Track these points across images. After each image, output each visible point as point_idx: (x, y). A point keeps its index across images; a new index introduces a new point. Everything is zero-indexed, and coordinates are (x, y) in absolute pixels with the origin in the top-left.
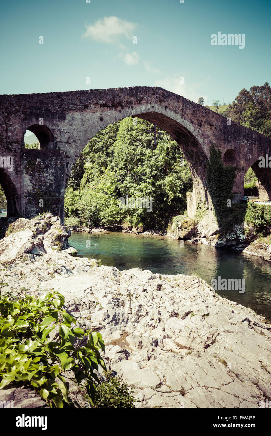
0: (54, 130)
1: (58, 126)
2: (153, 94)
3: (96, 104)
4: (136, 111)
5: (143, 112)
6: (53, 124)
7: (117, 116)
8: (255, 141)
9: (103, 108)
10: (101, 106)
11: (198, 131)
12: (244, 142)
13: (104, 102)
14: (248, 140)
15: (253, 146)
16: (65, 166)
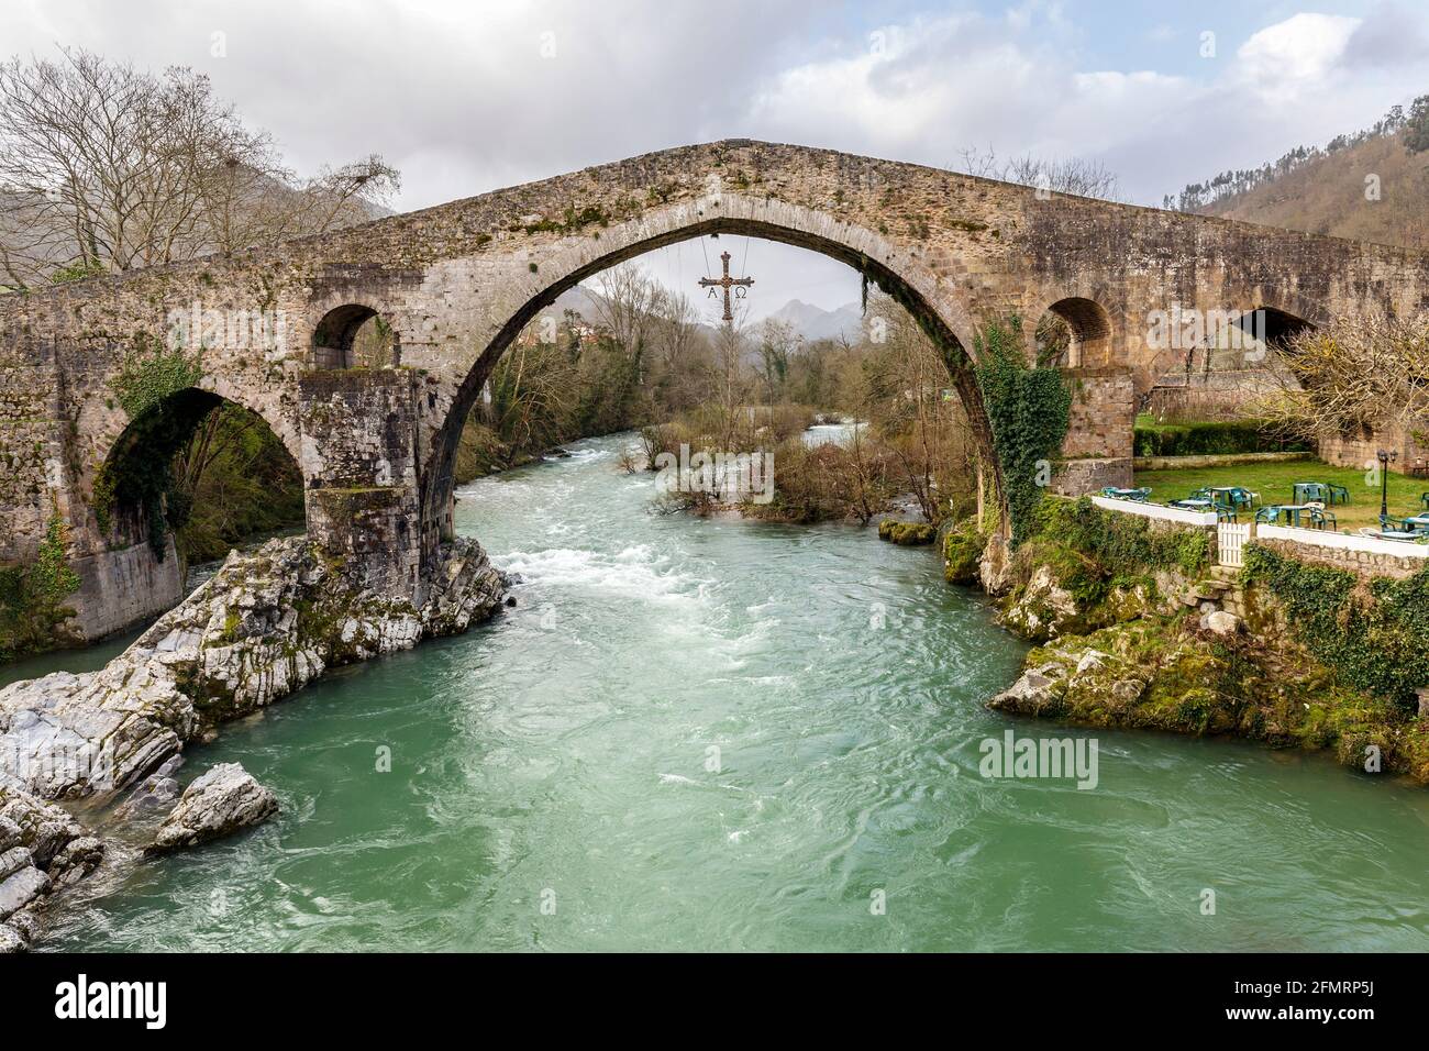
0: (392, 315)
1: (403, 303)
2: (717, 165)
3: (513, 229)
6: (387, 300)
7: (584, 252)
8: (1211, 255)
9: (537, 236)
10: (531, 230)
11: (913, 255)
12: (1145, 266)
13: (539, 219)
14: (1170, 257)
15: (1199, 273)
16: (425, 404)
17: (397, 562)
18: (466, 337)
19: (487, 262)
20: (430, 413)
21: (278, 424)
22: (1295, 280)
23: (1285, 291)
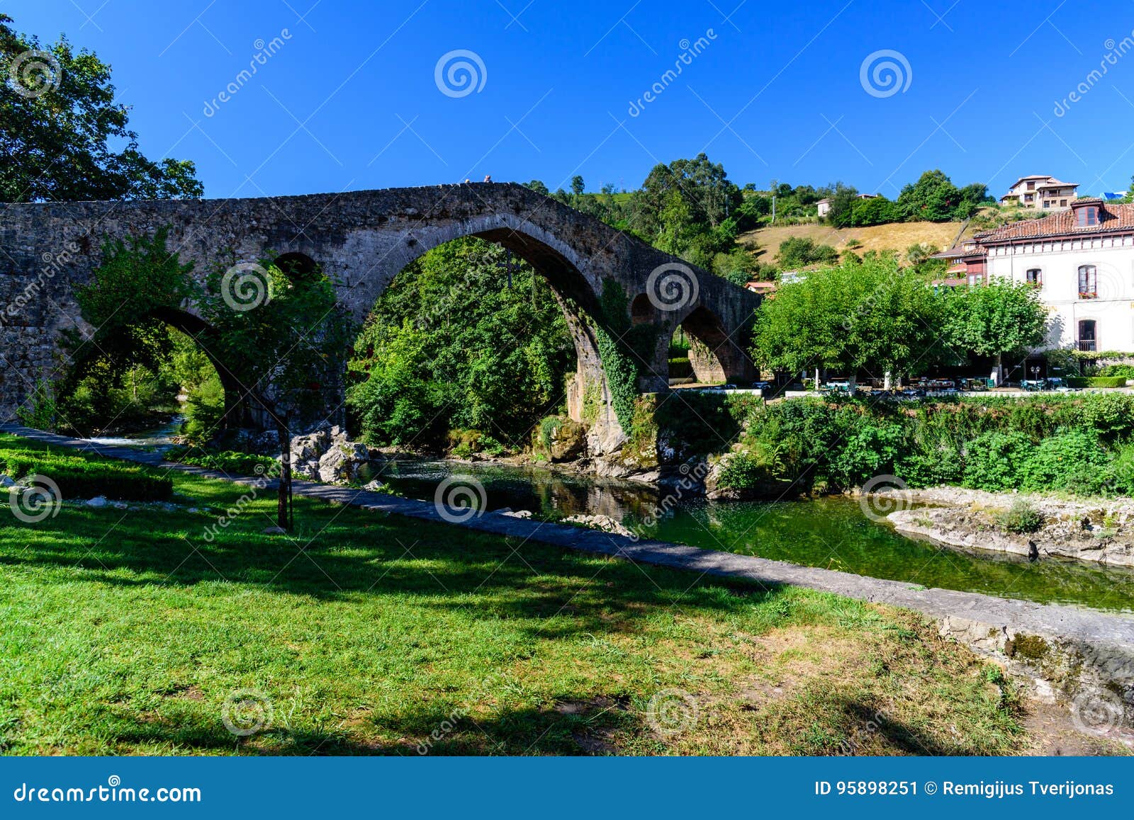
0: (322, 264)
1: (331, 256)
2: (505, 196)
3: (400, 215)
4: (473, 227)
5: (486, 229)
6: (321, 252)
9: (413, 222)
10: (411, 218)
11: (586, 262)
13: (416, 212)
18: (370, 285)
19: (384, 235)
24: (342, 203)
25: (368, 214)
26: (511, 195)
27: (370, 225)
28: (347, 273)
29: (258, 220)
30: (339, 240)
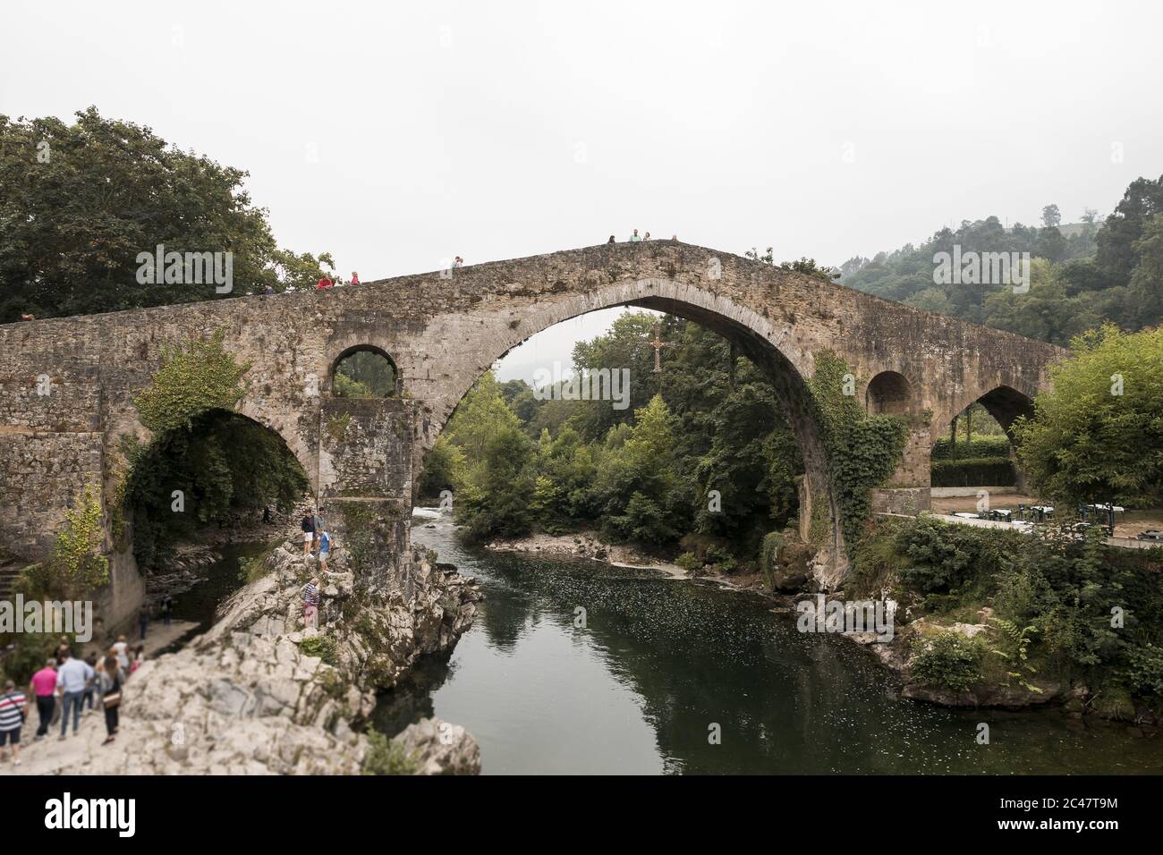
0: (397, 355)
1: (408, 346)
2: (654, 257)
3: (499, 293)
4: (604, 298)
5: (624, 299)
6: (395, 343)
7: (552, 314)
8: (971, 348)
9: (517, 299)
10: (513, 295)
11: (786, 333)
12: (932, 352)
13: (521, 287)
14: (946, 347)
15: (965, 359)
16: (420, 429)
17: (395, 561)
18: (457, 376)
19: (475, 317)
20: (423, 436)
21: (293, 442)
22: (1020, 368)
23: (1014, 375)
24: (424, 285)
25: (456, 295)
26: (663, 254)
27: (458, 308)
28: (426, 364)
29: (323, 312)
30: (417, 326)
